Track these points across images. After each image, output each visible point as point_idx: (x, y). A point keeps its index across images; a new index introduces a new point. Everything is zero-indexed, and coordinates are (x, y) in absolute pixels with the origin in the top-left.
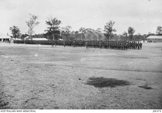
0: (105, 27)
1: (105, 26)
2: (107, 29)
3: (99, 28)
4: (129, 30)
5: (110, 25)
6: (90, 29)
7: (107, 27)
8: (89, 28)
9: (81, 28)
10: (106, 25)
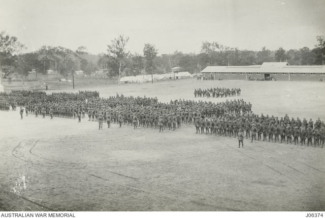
0: (108, 48)
1: (109, 46)
2: (112, 52)
3: (82, 47)
4: (146, 50)
5: (118, 43)
6: (61, 48)
7: (113, 49)
8: (59, 47)
9: (44, 47)
10: (111, 44)
